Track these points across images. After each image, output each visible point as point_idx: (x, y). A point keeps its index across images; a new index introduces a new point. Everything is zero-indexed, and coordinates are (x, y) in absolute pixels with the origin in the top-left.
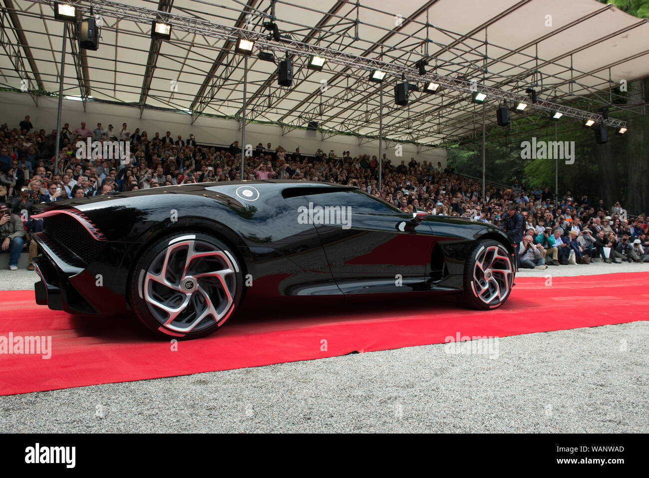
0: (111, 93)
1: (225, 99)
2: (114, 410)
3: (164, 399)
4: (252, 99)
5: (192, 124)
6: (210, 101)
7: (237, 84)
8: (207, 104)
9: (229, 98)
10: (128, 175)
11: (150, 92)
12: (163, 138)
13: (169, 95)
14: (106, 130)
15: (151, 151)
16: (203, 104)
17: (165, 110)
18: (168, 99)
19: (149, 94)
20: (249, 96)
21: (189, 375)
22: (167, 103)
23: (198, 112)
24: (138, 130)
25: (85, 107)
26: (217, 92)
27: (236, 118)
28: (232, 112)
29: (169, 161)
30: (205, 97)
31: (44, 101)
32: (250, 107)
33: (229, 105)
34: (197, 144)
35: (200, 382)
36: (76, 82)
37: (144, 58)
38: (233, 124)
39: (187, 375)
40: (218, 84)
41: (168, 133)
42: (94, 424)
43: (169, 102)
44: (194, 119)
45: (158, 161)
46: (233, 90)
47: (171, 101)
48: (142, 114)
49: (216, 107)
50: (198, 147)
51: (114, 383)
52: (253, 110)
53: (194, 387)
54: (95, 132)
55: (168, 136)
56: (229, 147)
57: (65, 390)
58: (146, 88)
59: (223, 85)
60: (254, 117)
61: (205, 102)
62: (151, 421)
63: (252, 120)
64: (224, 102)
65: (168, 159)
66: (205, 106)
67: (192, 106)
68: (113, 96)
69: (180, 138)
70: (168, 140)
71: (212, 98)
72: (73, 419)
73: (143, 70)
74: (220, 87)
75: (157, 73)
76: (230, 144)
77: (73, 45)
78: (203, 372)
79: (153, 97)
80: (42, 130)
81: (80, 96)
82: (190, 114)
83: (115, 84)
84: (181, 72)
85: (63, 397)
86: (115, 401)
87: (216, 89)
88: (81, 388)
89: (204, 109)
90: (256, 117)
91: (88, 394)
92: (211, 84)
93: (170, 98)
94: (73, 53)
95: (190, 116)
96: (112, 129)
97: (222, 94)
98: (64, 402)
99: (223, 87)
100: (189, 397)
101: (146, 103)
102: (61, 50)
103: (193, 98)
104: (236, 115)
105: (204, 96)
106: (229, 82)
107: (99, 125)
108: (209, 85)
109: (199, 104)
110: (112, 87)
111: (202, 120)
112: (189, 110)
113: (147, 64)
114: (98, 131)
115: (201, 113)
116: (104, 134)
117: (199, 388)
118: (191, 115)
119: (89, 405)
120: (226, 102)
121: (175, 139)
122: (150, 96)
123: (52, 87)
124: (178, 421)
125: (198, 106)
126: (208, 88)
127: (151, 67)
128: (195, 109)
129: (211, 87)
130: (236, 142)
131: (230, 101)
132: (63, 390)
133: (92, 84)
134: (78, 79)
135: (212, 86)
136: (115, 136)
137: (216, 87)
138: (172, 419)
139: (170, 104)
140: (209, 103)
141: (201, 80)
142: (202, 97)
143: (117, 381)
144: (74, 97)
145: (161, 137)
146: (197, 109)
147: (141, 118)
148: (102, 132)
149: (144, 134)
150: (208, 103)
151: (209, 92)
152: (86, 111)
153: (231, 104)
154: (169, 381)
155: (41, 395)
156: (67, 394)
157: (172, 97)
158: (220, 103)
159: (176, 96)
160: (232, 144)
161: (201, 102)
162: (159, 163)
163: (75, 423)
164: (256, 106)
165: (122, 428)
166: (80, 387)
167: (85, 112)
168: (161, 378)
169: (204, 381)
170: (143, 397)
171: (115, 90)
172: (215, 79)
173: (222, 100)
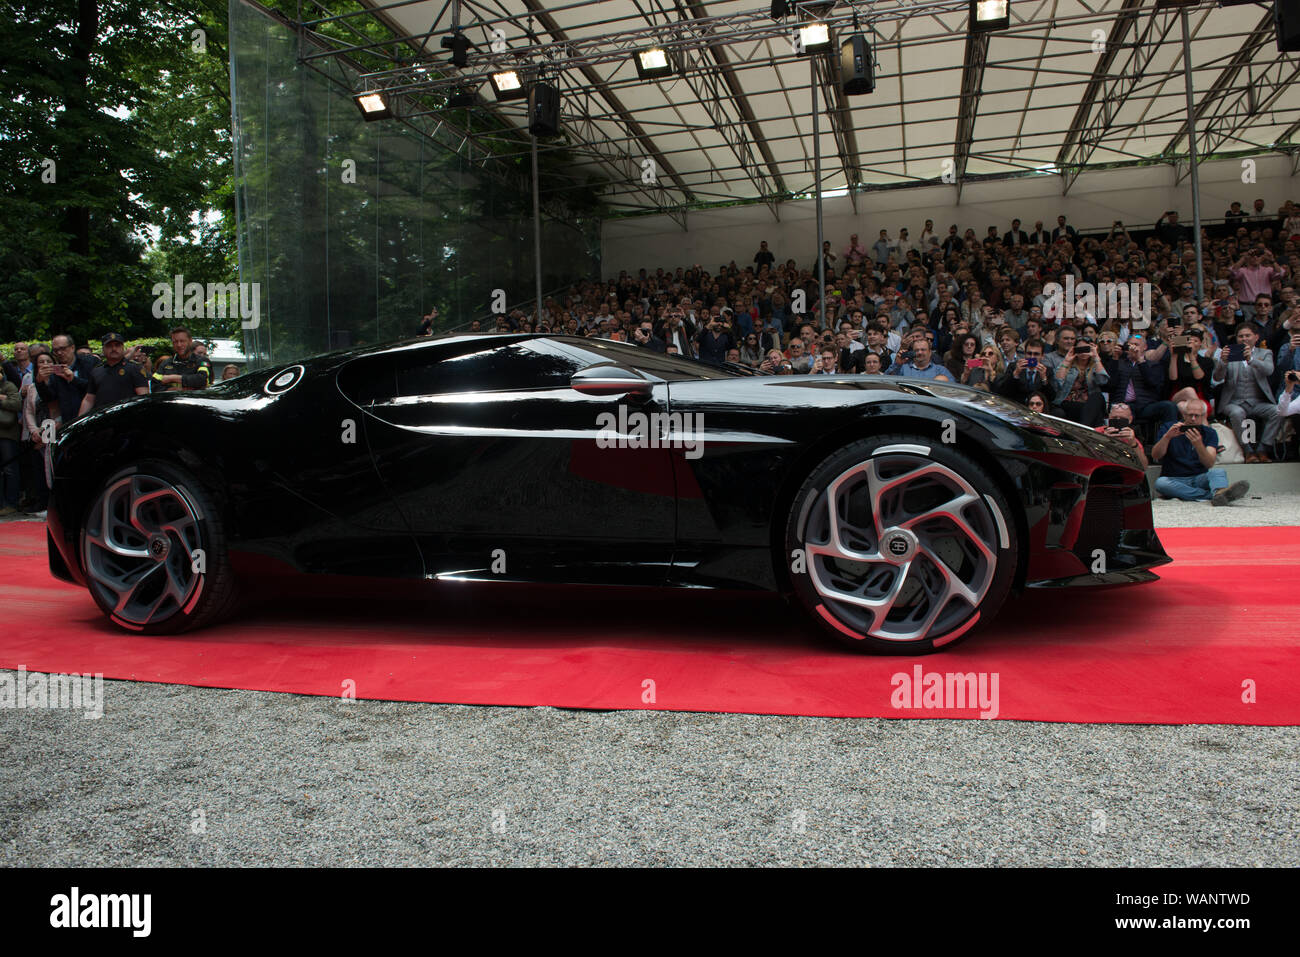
0: (899, 168)
1: (1135, 122)
2: (1032, 774)
3: (1134, 769)
4: (1205, 104)
5: (1064, 194)
6: (1103, 135)
7: (1164, 81)
8: (1096, 143)
9: (1146, 119)
10: (948, 319)
11: (974, 148)
12: (1006, 235)
13: (1009, 144)
14: (895, 242)
15: (984, 264)
16: (1086, 146)
17: (1003, 177)
18: (1008, 154)
19: (971, 151)
20: (1197, 99)
21: (1176, 725)
22: (1007, 161)
23: (1076, 165)
24: (954, 229)
25: (854, 204)
26: (1117, 112)
27: (1168, 157)
28: (1155, 147)
29: (1022, 279)
30: (1090, 130)
31: (788, 211)
32: (1201, 125)
33: (1147, 134)
34: (1081, 233)
35: (1208, 745)
36: (838, 162)
37: (954, 82)
38: (1161, 174)
39: (1171, 725)
40: (1118, 92)
41: (1016, 222)
42: (1003, 796)
43: (1011, 158)
44: (1069, 183)
45: (1002, 284)
46: (1154, 97)
47: (1016, 154)
48: (959, 195)
49: (1117, 145)
50: (1085, 240)
51: (1016, 720)
52: (1208, 131)
53: (1196, 754)
54: (876, 248)
55: (1015, 229)
56: (1153, 227)
57: (926, 721)
58: (963, 140)
59: (1131, 91)
60: (1212, 147)
61: (1091, 141)
62: (1120, 812)
63: (1210, 154)
64: (1135, 130)
65: (1020, 275)
66: (1091, 148)
67: (1062, 155)
68: (902, 173)
69: (1039, 226)
70: (1016, 238)
71: (1107, 126)
72: (959, 780)
73: (953, 108)
74: (1123, 99)
75: (985, 104)
76: (1155, 221)
77: (828, 96)
78: (1209, 724)
79: (979, 155)
80: (790, 261)
81: (846, 186)
82: (1058, 174)
83: (904, 149)
84: (1032, 88)
85: (927, 734)
86: (1032, 757)
87: (1115, 105)
88: (954, 722)
89: (1089, 157)
90: (1218, 145)
91: (972, 735)
92: (1100, 96)
93: (1013, 150)
94: (828, 111)
95: (1060, 177)
96: (908, 238)
97: (1129, 113)
98: (930, 743)
99: (1131, 96)
100: (1191, 773)
101: (967, 172)
102: (811, 111)
103: (1061, 139)
104: (1165, 152)
105: (1088, 126)
106: (1145, 81)
107: (883, 232)
108: (1096, 100)
109: (1076, 147)
110: (899, 155)
111: (1086, 181)
112: (1053, 165)
113: (962, 92)
114: (880, 245)
115: (1082, 166)
116: (893, 249)
117: (1212, 759)
118: (1062, 175)
119: (980, 757)
120: (1140, 128)
121: (1030, 232)
122: (974, 156)
123: (798, 181)
124: (1182, 823)
125: (1074, 155)
126: (1096, 108)
127: (970, 95)
128: (1068, 160)
129: (1101, 105)
130: (1168, 214)
131: (1150, 122)
132: (924, 722)
133: (863, 159)
134: (841, 155)
135: (1104, 101)
136: (914, 248)
137: (1113, 100)
138: (1166, 815)
139: (1014, 162)
140: (1100, 141)
141: (1078, 93)
142: (1083, 131)
143: (1022, 718)
144: (836, 191)
145: (1001, 234)
146: (1074, 158)
147: (958, 204)
148: (888, 246)
149: (970, 234)
150: (1099, 139)
151: (1098, 115)
152: (858, 211)
153: (1150, 129)
154: (1132, 731)
155: (887, 724)
156: (933, 729)
157: (1018, 146)
158: (1125, 134)
159: (1025, 142)
160: (1160, 221)
161: (1082, 143)
162: (1006, 287)
163: (965, 787)
164: (1215, 120)
165: (1064, 814)
166: (954, 719)
167: (856, 213)
168: (1113, 724)
169: (1217, 744)
170: (1086, 758)
171: (904, 161)
172: (1110, 84)
173: (1129, 126)
